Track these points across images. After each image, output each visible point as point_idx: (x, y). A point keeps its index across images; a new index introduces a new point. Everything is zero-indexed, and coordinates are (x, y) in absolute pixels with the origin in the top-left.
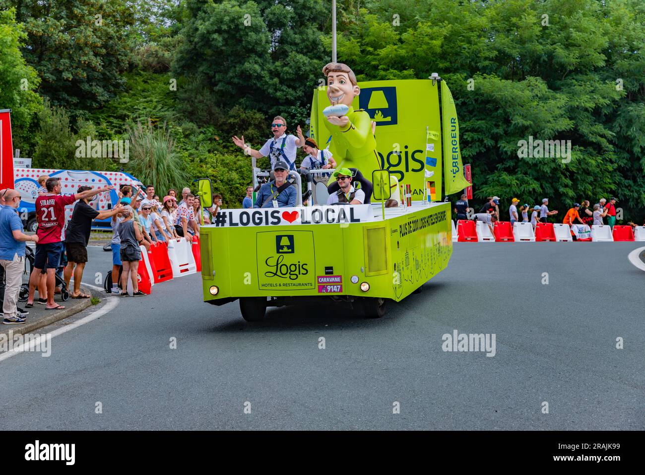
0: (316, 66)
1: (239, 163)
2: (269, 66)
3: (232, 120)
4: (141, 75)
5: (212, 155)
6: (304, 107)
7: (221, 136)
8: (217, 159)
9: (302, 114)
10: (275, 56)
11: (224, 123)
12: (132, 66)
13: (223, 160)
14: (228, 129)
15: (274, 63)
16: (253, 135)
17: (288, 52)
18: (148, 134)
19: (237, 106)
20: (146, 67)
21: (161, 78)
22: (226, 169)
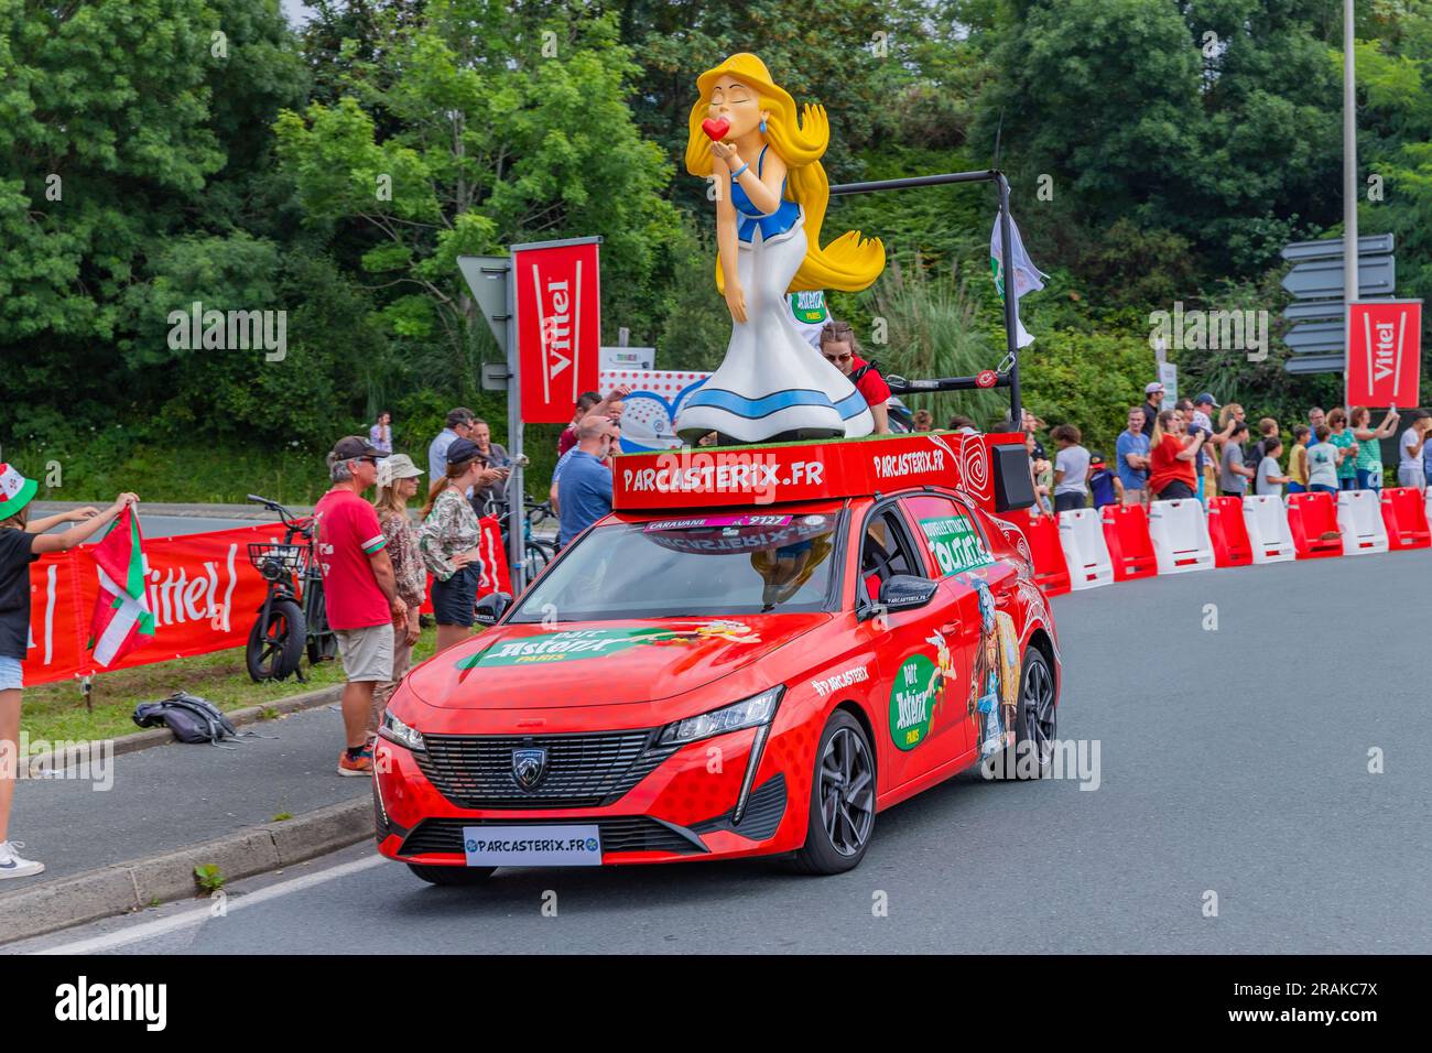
0: (1312, 120)
1: (1127, 352)
2: (1200, 124)
3: (1111, 254)
4: (900, 155)
5: (1062, 335)
6: (1284, 219)
7: (1084, 291)
8: (1074, 344)
9: (1279, 238)
10: (1213, 102)
11: (1092, 262)
12: (880, 134)
13: (1088, 347)
14: (1100, 275)
15: (1209, 116)
16: (1161, 288)
17: (1242, 93)
18: (916, 289)
19: (1124, 219)
20: (910, 137)
21: (946, 160)
22: (1096, 368)
